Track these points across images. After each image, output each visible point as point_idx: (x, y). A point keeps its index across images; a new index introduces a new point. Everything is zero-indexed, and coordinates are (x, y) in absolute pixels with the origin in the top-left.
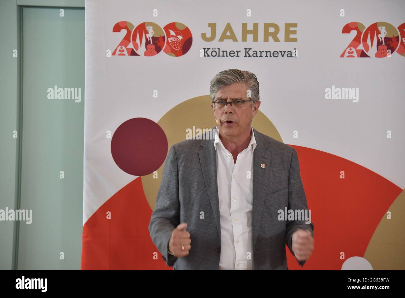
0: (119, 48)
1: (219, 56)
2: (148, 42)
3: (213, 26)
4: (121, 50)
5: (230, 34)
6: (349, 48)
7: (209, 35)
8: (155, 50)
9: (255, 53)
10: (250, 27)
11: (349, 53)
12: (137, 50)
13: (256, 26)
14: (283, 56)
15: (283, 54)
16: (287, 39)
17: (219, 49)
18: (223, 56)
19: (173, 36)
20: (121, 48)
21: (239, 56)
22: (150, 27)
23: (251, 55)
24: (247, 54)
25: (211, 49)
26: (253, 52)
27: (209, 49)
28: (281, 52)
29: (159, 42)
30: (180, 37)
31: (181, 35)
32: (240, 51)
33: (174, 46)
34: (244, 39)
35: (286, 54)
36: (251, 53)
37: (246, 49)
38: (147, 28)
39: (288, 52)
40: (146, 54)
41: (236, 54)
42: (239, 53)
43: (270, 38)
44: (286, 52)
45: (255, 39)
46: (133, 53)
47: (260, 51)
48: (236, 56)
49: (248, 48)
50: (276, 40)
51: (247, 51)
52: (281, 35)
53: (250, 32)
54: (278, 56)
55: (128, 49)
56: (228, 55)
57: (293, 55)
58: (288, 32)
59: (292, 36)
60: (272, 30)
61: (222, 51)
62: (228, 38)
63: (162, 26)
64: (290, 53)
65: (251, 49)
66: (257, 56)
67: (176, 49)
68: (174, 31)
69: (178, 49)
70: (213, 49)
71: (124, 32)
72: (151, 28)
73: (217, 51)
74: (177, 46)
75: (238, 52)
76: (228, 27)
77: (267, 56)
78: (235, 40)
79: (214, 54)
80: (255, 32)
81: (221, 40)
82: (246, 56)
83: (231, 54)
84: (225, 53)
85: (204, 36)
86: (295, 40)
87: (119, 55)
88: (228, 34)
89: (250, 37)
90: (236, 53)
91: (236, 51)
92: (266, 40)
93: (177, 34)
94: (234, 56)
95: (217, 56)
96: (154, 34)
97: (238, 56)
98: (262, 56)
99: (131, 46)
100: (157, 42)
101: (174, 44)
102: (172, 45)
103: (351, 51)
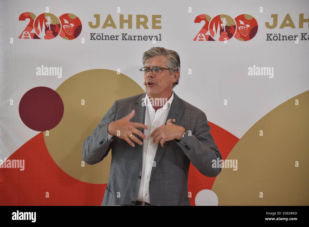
0: (24, 33)
1: (103, 39)
2: (47, 29)
3: (97, 17)
4: (26, 34)
5: (111, 23)
6: (200, 34)
7: (94, 24)
8: (53, 34)
9: (130, 37)
10: (126, 18)
11: (200, 37)
12: (38, 34)
13: (130, 16)
14: (151, 40)
15: (151, 38)
16: (154, 27)
17: (102, 34)
18: (106, 39)
19: (66, 24)
20: (26, 33)
21: (118, 40)
23: (127, 39)
24: (124, 38)
25: (96, 34)
26: (129, 36)
27: (94, 34)
28: (150, 36)
29: (56, 28)
31: (73, 24)
32: (118, 36)
34: (122, 27)
35: (153, 38)
36: (127, 37)
37: (123, 34)
38: (46, 17)
39: (155, 37)
40: (46, 38)
41: (115, 38)
42: (118, 37)
43: (141, 26)
44: (153, 36)
45: (130, 27)
46: (35, 37)
47: (133, 36)
48: (116, 40)
49: (125, 33)
50: (146, 27)
51: (124, 35)
52: (149, 24)
53: (126, 21)
54: (147, 40)
55: (31, 34)
56: (110, 38)
57: (159, 39)
58: (154, 22)
59: (157, 25)
60: (142, 20)
61: (105, 36)
62: (109, 25)
63: (58, 16)
65: (127, 34)
66: (131, 40)
67: (69, 34)
68: (67, 20)
69: (71, 34)
70: (98, 34)
71: (28, 21)
72: (49, 17)
73: (101, 35)
74: (70, 31)
75: (117, 36)
76: (109, 18)
77: (139, 40)
78: (115, 27)
79: (99, 38)
80: (129, 21)
81: (104, 27)
82: (123, 39)
83: (112, 38)
84: (107, 37)
85: (90, 24)
86: (160, 28)
87: (24, 38)
89: (126, 25)
90: (116, 37)
91: (116, 36)
92: (138, 27)
93: (70, 22)
94: (114, 39)
95: (101, 39)
96: (52, 22)
98: (135, 40)
99: (34, 31)
100: (54, 28)
101: (68, 30)
102: (66, 31)
103: (201, 36)
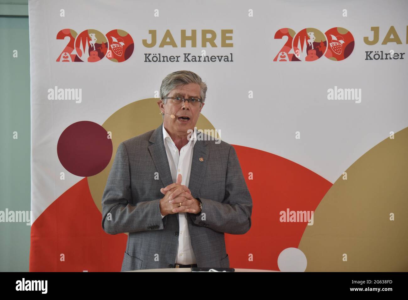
0: (63, 55)
1: (160, 61)
2: (91, 49)
3: (153, 33)
4: (66, 56)
5: (170, 40)
6: (281, 53)
7: (149, 41)
8: (99, 56)
9: (194, 58)
10: (189, 34)
12: (81, 56)
13: (194, 32)
14: (220, 61)
15: (220, 59)
16: (224, 45)
17: (159, 54)
18: (164, 61)
19: (115, 43)
20: (66, 54)
21: (179, 61)
22: (92, 34)
23: (190, 60)
24: (186, 59)
25: (152, 54)
26: (192, 57)
27: (150, 54)
28: (218, 57)
29: (102, 48)
30: (122, 44)
31: (123, 42)
32: (179, 56)
33: (116, 52)
34: (183, 45)
35: (223, 58)
36: (190, 58)
37: (185, 54)
38: (90, 35)
39: (225, 57)
40: (90, 60)
41: (176, 60)
42: (179, 58)
43: (208, 44)
44: (223, 56)
45: (194, 45)
46: (77, 59)
47: (198, 56)
48: (176, 61)
50: (214, 45)
51: (186, 56)
52: (218, 41)
53: (189, 38)
54: (215, 61)
55: (72, 56)
56: (168, 60)
57: (230, 59)
58: (224, 38)
59: (228, 42)
60: (209, 36)
61: (163, 57)
62: (168, 44)
63: (105, 33)
64: (226, 57)
65: (190, 54)
66: (196, 61)
67: (119, 55)
68: (116, 38)
69: (120, 55)
70: (154, 54)
71: (67, 39)
72: (94, 35)
73: (158, 56)
74: (119, 52)
75: (177, 57)
76: (168, 34)
77: (205, 61)
78: (175, 45)
79: (155, 59)
80: (193, 38)
81: (162, 45)
82: (185, 61)
83: (171, 59)
84: (165, 58)
85: (145, 42)
86: (231, 45)
87: (63, 61)
88: (168, 40)
89: (189, 43)
90: (176, 58)
91: (176, 56)
92: (204, 45)
93: (119, 40)
94: (174, 61)
95: (158, 61)
96: (97, 41)
97: (177, 61)
98: (201, 61)
99: (75, 52)
100: (100, 48)
101: (117, 50)
102: (115, 51)
